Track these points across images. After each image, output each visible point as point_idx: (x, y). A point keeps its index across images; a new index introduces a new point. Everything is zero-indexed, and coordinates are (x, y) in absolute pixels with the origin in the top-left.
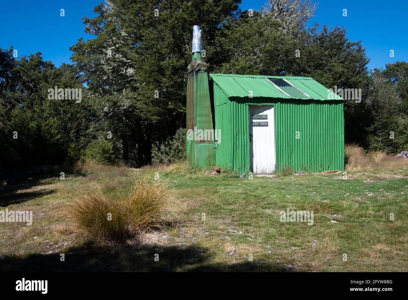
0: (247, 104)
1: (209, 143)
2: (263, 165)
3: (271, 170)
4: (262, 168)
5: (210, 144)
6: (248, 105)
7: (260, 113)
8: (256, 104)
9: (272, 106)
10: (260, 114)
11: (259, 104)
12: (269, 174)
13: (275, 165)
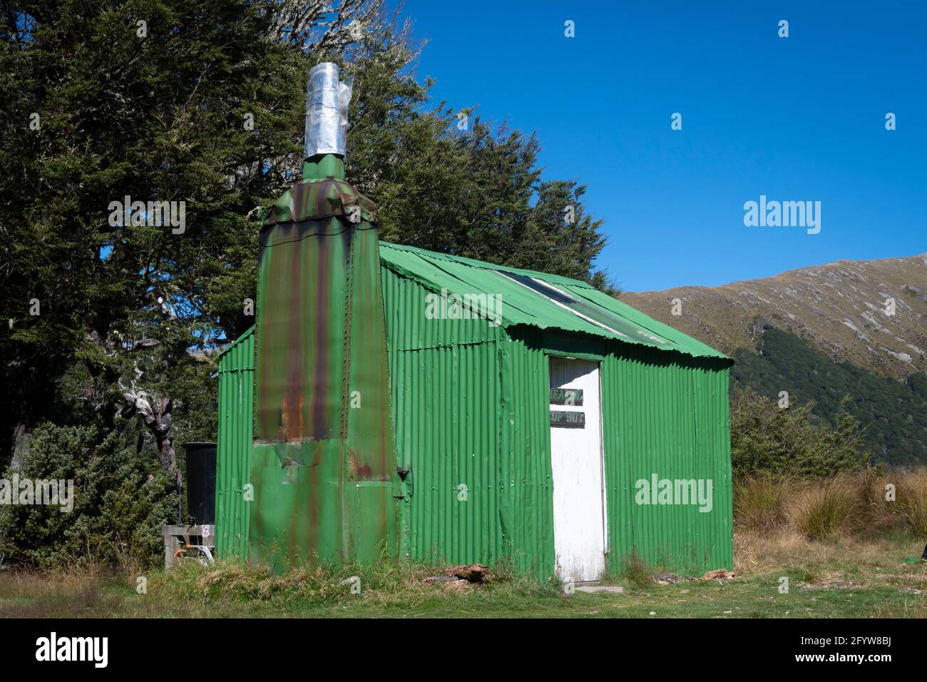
0: (547, 351)
1: (383, 480)
2: (574, 556)
3: (594, 570)
4: (571, 563)
5: (387, 484)
6: (547, 356)
7: (564, 384)
8: (564, 353)
9: (598, 364)
10: (563, 387)
11: (571, 356)
12: (591, 584)
13: (606, 555)
